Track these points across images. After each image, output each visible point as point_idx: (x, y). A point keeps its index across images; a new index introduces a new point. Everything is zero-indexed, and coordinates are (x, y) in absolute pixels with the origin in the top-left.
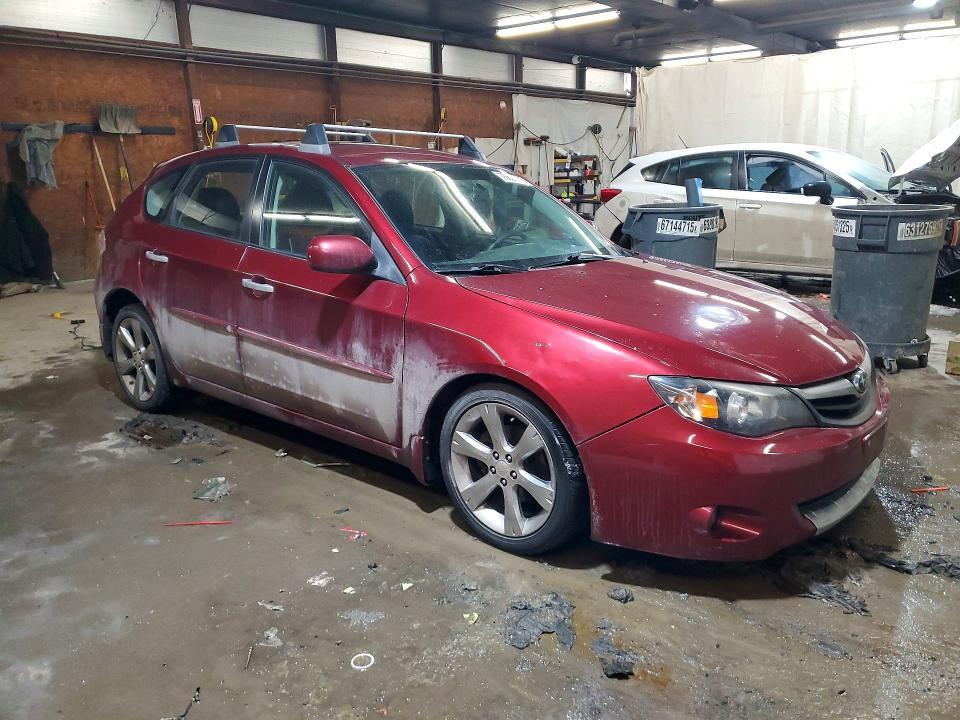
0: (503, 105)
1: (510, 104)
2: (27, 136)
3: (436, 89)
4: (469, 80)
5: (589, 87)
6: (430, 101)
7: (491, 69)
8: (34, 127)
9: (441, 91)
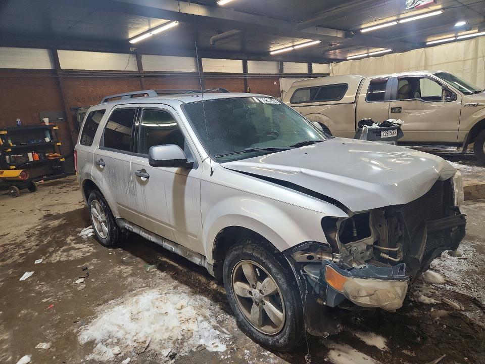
0: (275, 83)
1: (278, 83)
2: (79, 112)
3: (245, 80)
4: (260, 74)
5: (314, 72)
6: (243, 85)
7: (269, 68)
8: (82, 108)
9: (248, 80)
